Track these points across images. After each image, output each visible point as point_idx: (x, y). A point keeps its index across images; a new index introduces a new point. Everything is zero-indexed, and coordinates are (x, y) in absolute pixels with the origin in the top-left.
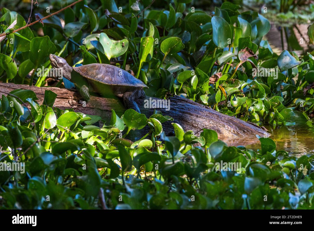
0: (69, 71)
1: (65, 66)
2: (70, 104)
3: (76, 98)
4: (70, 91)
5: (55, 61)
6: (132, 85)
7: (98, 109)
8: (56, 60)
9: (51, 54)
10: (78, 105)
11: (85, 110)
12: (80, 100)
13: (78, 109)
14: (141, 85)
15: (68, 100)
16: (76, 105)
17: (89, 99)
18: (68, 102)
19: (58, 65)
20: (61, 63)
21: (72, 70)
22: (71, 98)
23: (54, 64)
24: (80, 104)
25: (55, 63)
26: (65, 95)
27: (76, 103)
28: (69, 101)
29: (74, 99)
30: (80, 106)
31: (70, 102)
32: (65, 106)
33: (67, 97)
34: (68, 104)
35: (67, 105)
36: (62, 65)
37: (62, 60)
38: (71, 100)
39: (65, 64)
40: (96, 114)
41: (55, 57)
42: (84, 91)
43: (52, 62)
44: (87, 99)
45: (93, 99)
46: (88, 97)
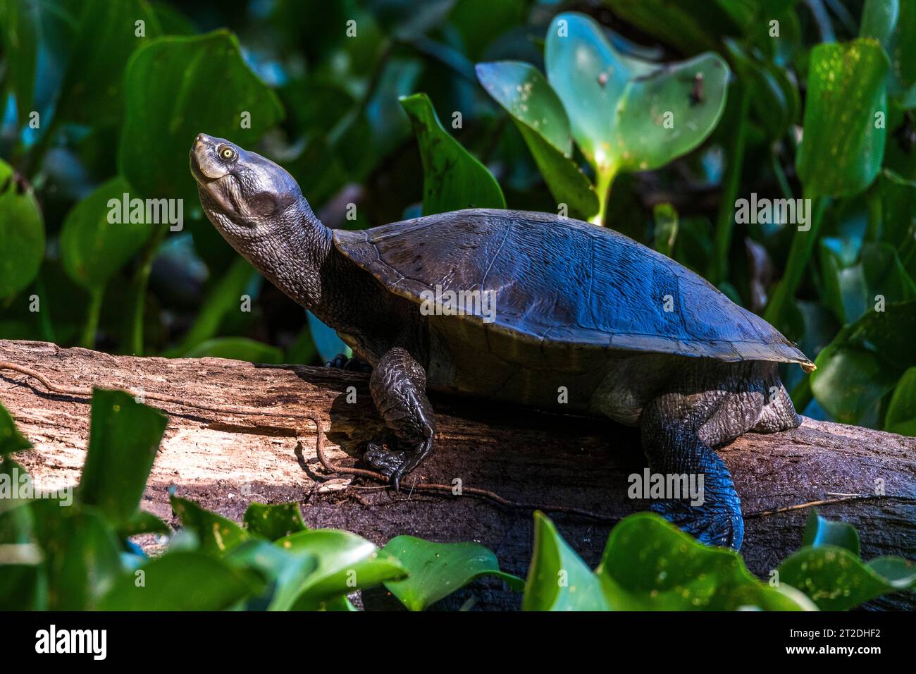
0: (313, 253)
1: (291, 212)
2: (305, 468)
3: (349, 431)
4: (310, 386)
5: (230, 179)
6: (702, 350)
7: (484, 502)
8: (234, 173)
9: (206, 138)
10: (357, 475)
11: (402, 507)
12: (372, 441)
13: (358, 501)
14: (761, 347)
15: (293, 441)
16: (342, 475)
17: (424, 437)
18: (291, 452)
19: (244, 207)
20: (265, 197)
21: (326, 247)
22: (312, 426)
23: (220, 198)
24: (368, 466)
25: (230, 196)
26: (278, 409)
27: (344, 463)
28: (299, 450)
29: (334, 437)
30: (372, 479)
31: (309, 454)
32: (272, 482)
33: (289, 424)
34: (297, 466)
35: (287, 474)
36: (270, 208)
37: (273, 178)
38: (313, 440)
39: (290, 201)
40: (466, 536)
41: (228, 154)
42: (397, 386)
43: (211, 186)
44: (415, 435)
45: (456, 434)
46: (423, 427)
